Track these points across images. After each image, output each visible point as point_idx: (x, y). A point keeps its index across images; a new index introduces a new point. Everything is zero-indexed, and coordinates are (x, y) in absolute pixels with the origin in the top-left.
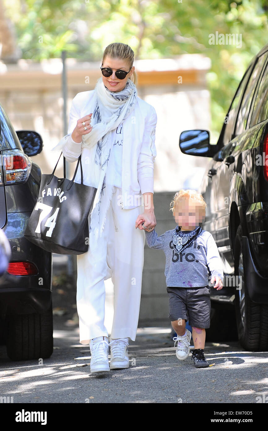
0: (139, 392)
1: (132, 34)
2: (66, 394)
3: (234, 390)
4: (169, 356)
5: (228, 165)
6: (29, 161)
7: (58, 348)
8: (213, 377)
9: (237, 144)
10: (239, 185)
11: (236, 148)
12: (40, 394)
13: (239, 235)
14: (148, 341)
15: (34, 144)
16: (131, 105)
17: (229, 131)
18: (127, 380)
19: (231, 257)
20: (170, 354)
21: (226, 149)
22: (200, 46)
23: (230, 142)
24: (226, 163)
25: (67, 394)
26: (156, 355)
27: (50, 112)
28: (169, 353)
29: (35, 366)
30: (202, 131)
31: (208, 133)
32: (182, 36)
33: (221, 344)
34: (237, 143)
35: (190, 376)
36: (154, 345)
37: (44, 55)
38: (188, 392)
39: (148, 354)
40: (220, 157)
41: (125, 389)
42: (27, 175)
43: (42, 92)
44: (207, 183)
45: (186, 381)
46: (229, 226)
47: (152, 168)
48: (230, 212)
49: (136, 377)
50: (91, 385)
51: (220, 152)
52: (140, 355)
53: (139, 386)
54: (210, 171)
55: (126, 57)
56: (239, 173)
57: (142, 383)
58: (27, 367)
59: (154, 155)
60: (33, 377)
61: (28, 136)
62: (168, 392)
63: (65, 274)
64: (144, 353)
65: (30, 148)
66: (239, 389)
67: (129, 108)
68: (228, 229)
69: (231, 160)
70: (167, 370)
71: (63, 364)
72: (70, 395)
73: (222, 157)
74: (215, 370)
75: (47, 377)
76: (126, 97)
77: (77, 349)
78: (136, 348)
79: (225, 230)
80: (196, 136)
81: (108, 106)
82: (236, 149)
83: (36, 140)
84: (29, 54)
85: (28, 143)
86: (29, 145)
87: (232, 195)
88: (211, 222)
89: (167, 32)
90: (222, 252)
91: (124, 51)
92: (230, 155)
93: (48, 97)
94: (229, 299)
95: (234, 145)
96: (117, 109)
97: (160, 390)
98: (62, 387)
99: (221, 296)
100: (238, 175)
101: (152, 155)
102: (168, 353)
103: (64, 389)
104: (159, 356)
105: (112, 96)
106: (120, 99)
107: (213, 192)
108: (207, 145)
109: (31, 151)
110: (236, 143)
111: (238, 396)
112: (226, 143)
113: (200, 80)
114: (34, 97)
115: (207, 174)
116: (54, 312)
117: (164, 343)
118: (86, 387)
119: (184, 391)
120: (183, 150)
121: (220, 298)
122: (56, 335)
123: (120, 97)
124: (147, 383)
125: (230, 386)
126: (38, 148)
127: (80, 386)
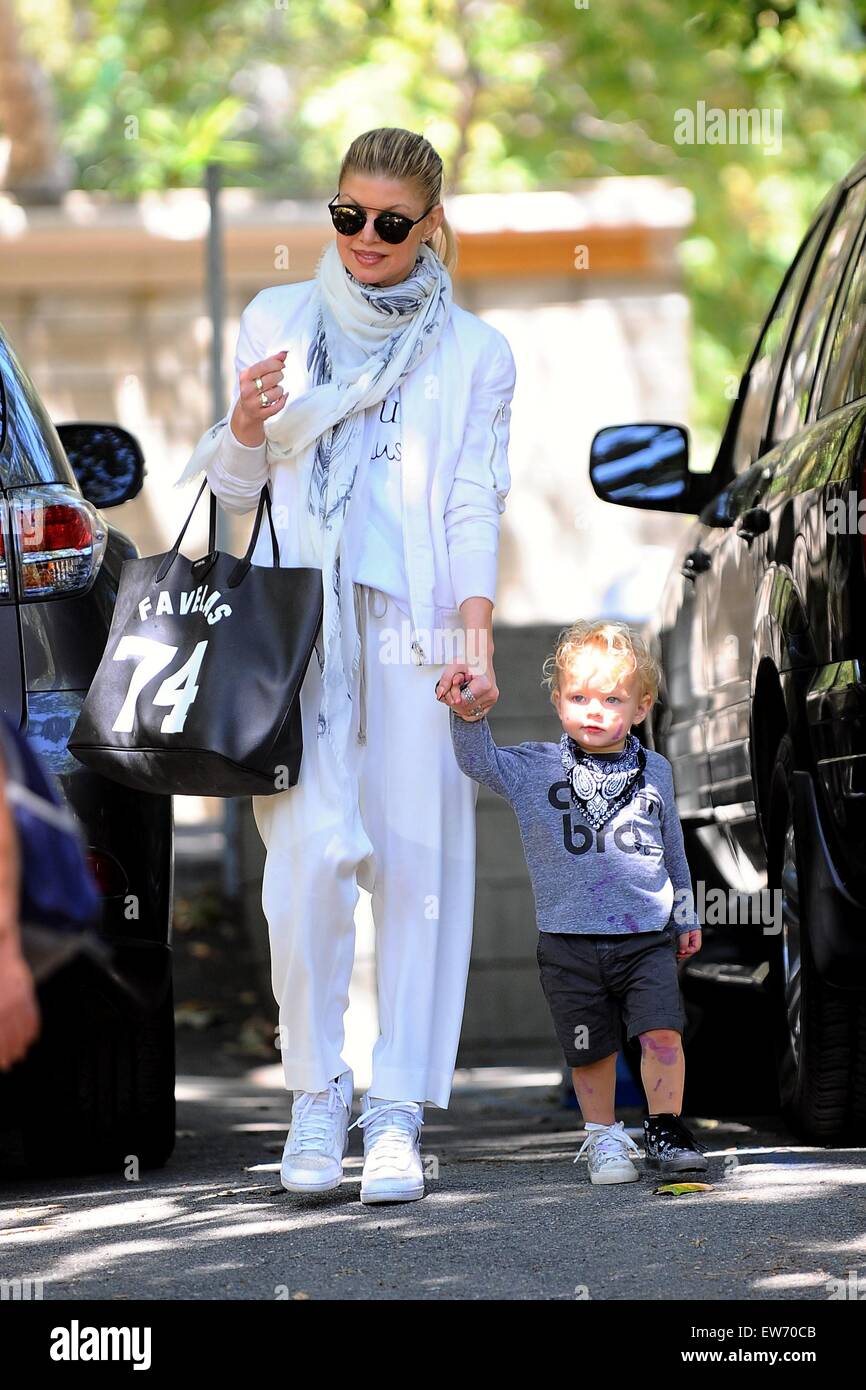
0: (455, 1279)
1: (438, 108)
2: (217, 1283)
3: (767, 1273)
4: (552, 1161)
5: (750, 541)
6: (97, 522)
7: (192, 1133)
8: (698, 1231)
9: (779, 471)
10: (783, 605)
11: (774, 483)
12: (132, 1285)
13: (782, 767)
14: (487, 1112)
15: (115, 468)
16: (428, 329)
17: (752, 428)
18: (416, 1238)
19: (755, 840)
20: (557, 1154)
21: (742, 487)
22: (657, 150)
23: (754, 465)
24: (742, 532)
25: (221, 1286)
26: (511, 1158)
27: (168, 364)
28: (554, 1150)
29: (115, 1192)
30: (665, 428)
31: (683, 433)
32: (600, 118)
33: (724, 1122)
34: (779, 466)
35: (623, 1225)
36: (504, 1123)
37: (148, 175)
38: (616, 1277)
39: (483, 1155)
40: (722, 513)
41: (410, 1269)
42: (94, 570)
43: (142, 297)
44: (679, 599)
45: (610, 1244)
46: (750, 738)
47: (492, 524)
48: (753, 693)
49: (445, 1229)
50: (299, 1254)
51: (723, 498)
52: (458, 1157)
53: (456, 1260)
54: (691, 557)
55: (411, 170)
56: (784, 563)
57: (464, 1248)
58: (90, 1195)
59: (500, 487)
60: (108, 1228)
61: (94, 442)
62: (548, 1278)
63: (215, 893)
64: (473, 1150)
65: (101, 482)
66: (780, 1270)
67: (421, 336)
68: (747, 747)
69: (756, 524)
70: (548, 1206)
71: (206, 1187)
72: (229, 1287)
73: (728, 514)
74: (703, 1207)
75: (155, 1229)
76: (412, 304)
77: (252, 1139)
78: (446, 1133)
79: (739, 750)
80: (644, 445)
81: (355, 330)
82: (773, 489)
83: (122, 453)
84: (102, 173)
85: (96, 462)
86: (100, 471)
87: (759, 637)
88: (693, 725)
89: (552, 105)
90: (727, 822)
91: (406, 153)
92: (755, 505)
93: (161, 314)
94: (748, 976)
95: (767, 473)
96: (384, 342)
97: (523, 1273)
98: (203, 1263)
99: (725, 967)
100: (780, 572)
101: (495, 487)
102: (549, 1151)
103: (210, 1268)
104: (521, 1162)
105: (368, 299)
106: (394, 310)
107: (698, 627)
108: (680, 472)
109: (106, 490)
110: (773, 468)
111: (779, 1291)
112: (743, 468)
113: (659, 261)
114: (116, 315)
115: (680, 568)
116: (179, 1016)
117: (537, 1120)
118: (283, 1260)
119: (601, 1276)
120: (603, 490)
121: (721, 973)
122: (185, 1091)
123: (391, 304)
124: (482, 1250)
125: (750, 1258)
126: (129, 482)
127: (263, 1260)
